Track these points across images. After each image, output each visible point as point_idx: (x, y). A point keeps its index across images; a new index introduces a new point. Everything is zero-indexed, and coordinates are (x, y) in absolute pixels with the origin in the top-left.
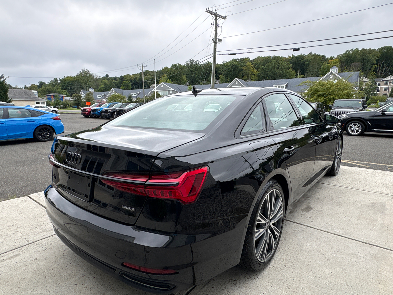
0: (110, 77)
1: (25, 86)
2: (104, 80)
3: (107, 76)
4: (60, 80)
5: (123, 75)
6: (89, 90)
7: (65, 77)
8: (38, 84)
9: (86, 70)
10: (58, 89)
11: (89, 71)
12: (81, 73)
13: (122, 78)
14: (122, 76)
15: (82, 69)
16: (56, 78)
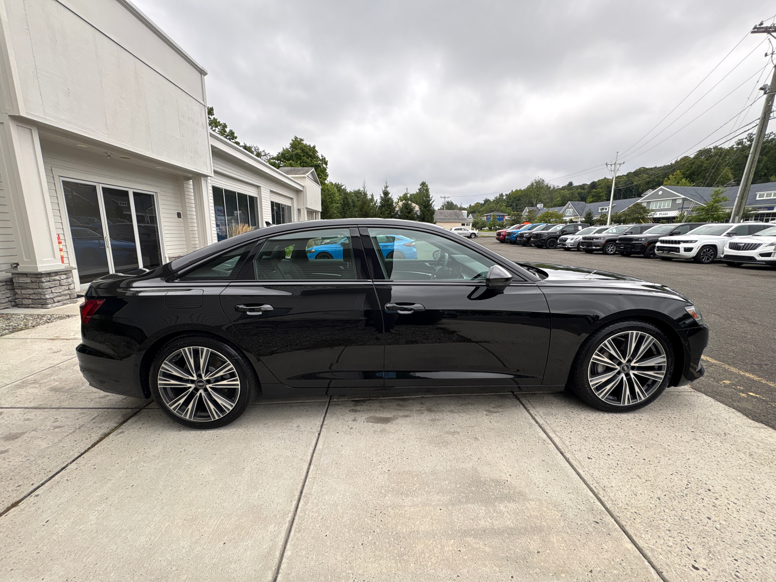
0: (574, 185)
1: (470, 205)
2: (562, 191)
3: (571, 184)
4: (506, 195)
5: (596, 180)
6: (536, 206)
7: (512, 191)
8: (483, 202)
9: (541, 179)
10: (501, 206)
11: (543, 181)
12: (532, 184)
13: (594, 185)
14: (593, 183)
15: (535, 179)
16: (502, 194)
